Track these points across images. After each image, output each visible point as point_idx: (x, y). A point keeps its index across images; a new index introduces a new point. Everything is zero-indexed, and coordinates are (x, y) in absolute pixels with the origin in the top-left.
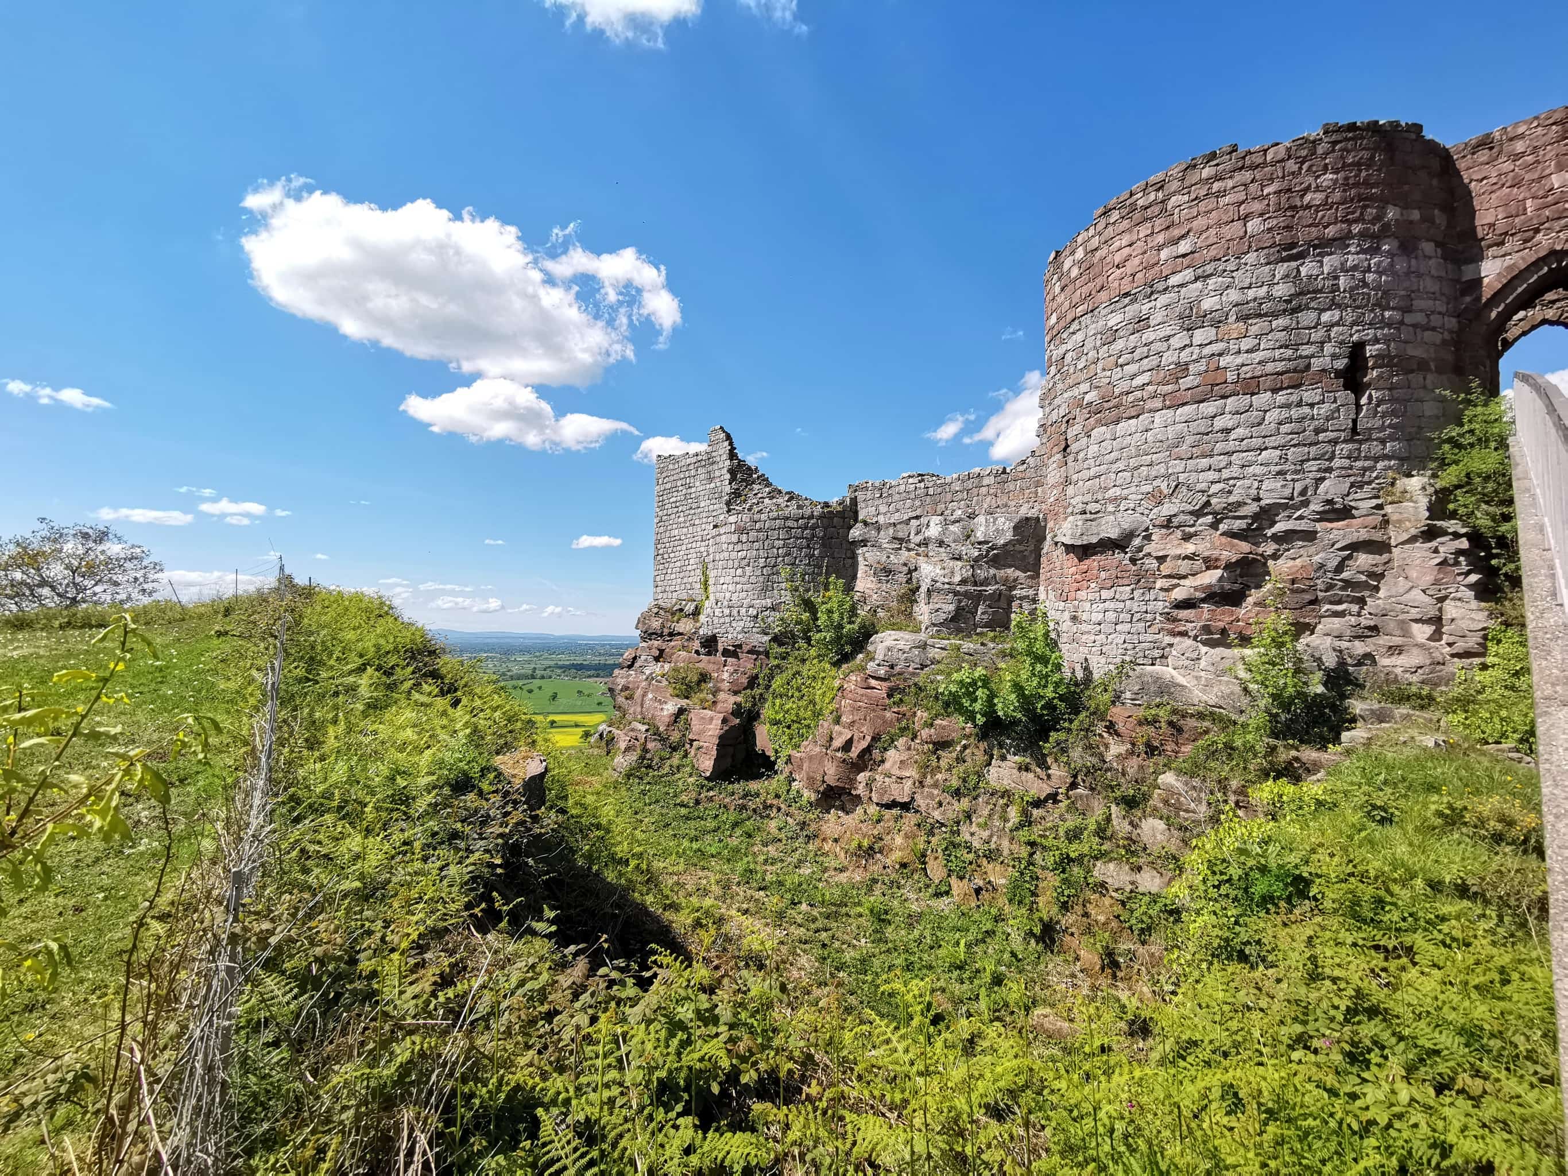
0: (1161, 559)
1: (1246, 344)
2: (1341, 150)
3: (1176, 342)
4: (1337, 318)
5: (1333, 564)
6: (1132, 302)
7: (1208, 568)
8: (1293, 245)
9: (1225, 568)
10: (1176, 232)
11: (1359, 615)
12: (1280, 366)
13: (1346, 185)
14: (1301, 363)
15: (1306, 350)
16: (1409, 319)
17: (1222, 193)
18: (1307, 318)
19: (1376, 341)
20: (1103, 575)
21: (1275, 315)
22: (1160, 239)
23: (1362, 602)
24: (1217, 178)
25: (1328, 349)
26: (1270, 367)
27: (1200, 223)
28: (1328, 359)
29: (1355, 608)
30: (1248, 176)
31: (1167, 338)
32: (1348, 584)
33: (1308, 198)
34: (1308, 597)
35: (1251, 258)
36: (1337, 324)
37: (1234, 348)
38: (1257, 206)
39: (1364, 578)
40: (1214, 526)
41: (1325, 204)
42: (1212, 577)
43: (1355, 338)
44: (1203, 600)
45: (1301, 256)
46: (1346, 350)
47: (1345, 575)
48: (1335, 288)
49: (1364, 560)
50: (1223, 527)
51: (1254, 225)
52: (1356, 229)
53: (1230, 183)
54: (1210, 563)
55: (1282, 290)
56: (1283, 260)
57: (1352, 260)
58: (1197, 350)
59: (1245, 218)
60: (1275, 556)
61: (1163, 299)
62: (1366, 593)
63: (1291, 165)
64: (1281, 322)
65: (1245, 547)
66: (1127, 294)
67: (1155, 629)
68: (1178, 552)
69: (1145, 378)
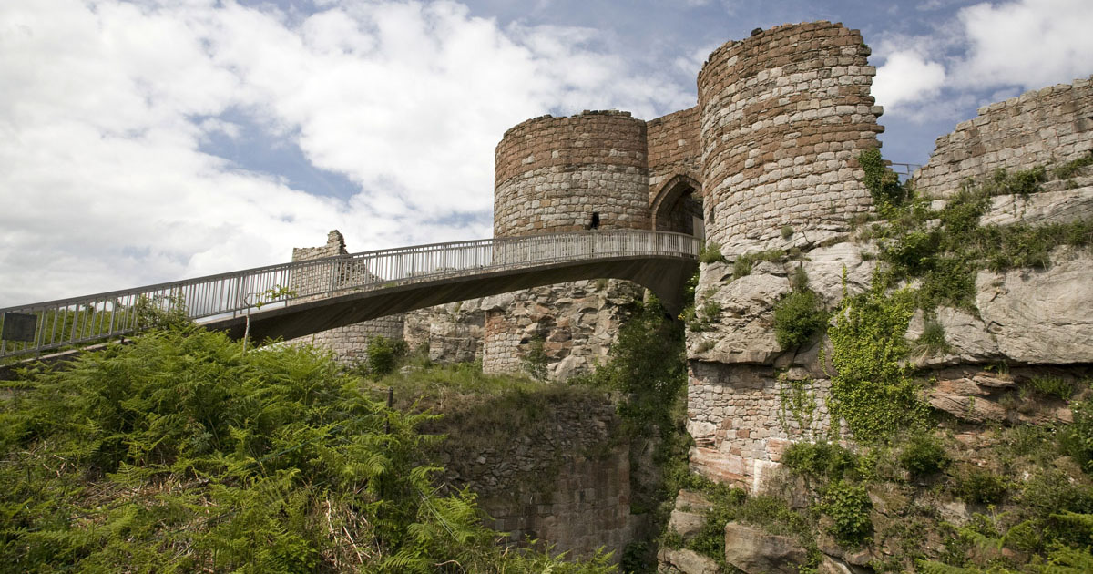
0: (517, 317)
1: (551, 209)
2: (591, 123)
3: (527, 205)
4: (586, 200)
5: (577, 320)
6: (513, 182)
7: (533, 322)
8: (570, 165)
9: (539, 322)
10: (528, 152)
11: (586, 344)
12: (563, 222)
13: (592, 139)
14: (571, 221)
15: (574, 215)
16: (619, 202)
17: (544, 137)
18: (574, 200)
19: (604, 212)
20: (496, 327)
21: (562, 197)
22: (522, 154)
23: (587, 337)
24: (542, 129)
25: (583, 215)
26: (559, 222)
27: (536, 149)
28: (582, 220)
29: (585, 341)
30: (554, 130)
31: (523, 204)
32: (583, 329)
33: (577, 143)
34: (568, 336)
35: (554, 168)
36: (586, 203)
37: (546, 211)
38: (556, 145)
39: (588, 326)
40: (535, 299)
41: (585, 147)
42: (533, 326)
43: (594, 210)
44: (532, 339)
45: (573, 170)
46: (590, 216)
47: (582, 325)
48: (586, 187)
49: (588, 317)
50: (538, 301)
51: (555, 154)
52: (596, 159)
53: (546, 132)
54: (533, 319)
55: (564, 186)
56: (566, 171)
57: (594, 174)
58: (533, 210)
59: (552, 150)
60: (558, 316)
61: (522, 184)
62: (588, 333)
63: (571, 128)
64: (564, 201)
65: (546, 310)
66: (511, 179)
67: (515, 355)
68: (523, 313)
69: (515, 223)
